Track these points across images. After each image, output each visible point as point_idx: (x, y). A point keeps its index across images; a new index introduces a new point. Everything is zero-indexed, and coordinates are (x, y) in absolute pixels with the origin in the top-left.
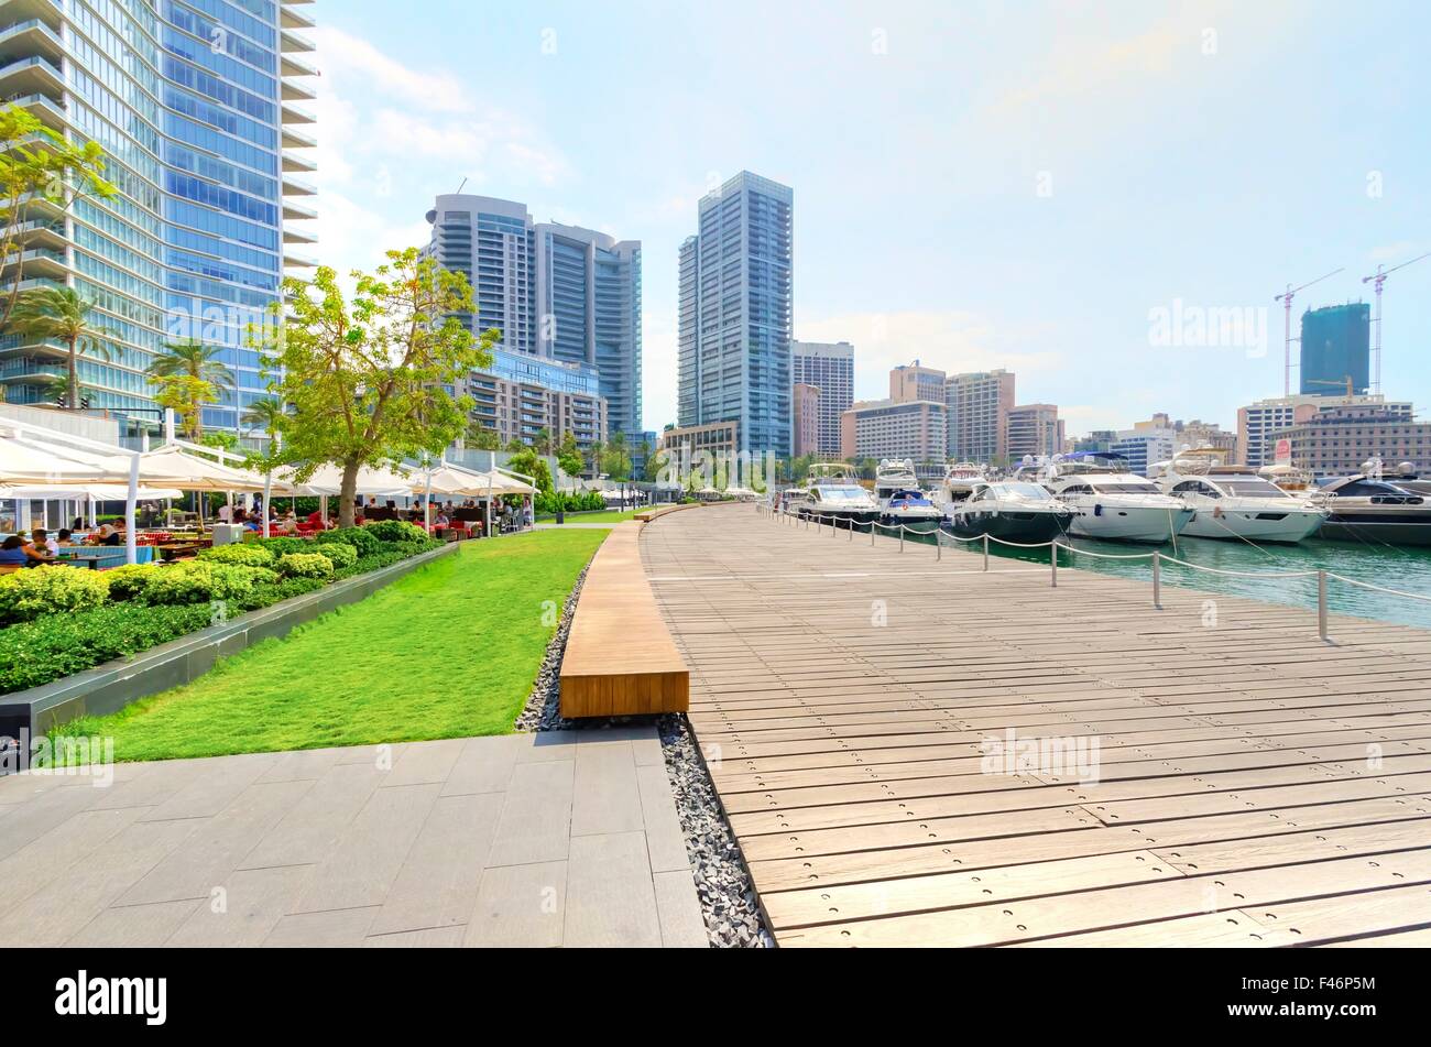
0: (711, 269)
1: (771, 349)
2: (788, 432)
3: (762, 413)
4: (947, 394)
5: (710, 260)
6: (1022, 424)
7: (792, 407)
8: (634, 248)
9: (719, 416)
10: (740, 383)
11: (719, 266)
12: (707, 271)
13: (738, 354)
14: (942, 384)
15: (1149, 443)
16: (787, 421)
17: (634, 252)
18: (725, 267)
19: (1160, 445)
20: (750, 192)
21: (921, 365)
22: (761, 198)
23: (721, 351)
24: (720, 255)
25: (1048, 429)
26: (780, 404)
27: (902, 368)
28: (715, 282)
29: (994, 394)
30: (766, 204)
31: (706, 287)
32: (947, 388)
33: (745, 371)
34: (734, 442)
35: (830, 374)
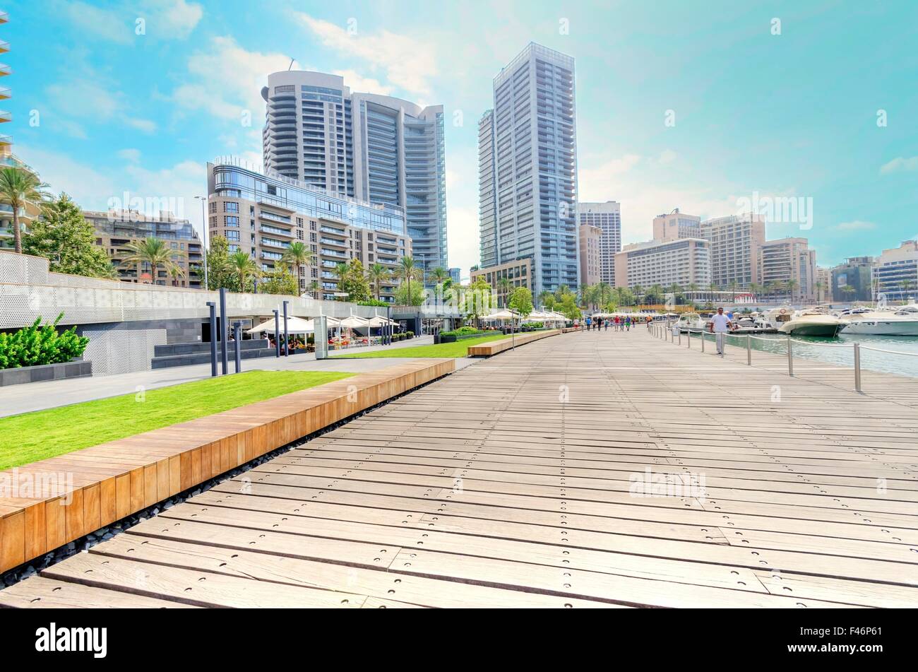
1: (558, 195)
2: (575, 267)
3: (552, 251)
5: (505, 126)
6: (775, 256)
7: (578, 245)
8: (438, 112)
9: (515, 255)
10: (532, 226)
12: (502, 136)
13: (530, 201)
14: (698, 226)
16: (574, 257)
17: (438, 115)
18: (517, 130)
20: (538, 61)
21: (680, 212)
22: (547, 66)
23: (515, 201)
24: (513, 120)
25: (800, 259)
26: (568, 243)
27: (664, 216)
28: (509, 143)
29: (747, 232)
30: (551, 71)
31: (501, 149)
32: (703, 230)
33: (537, 215)
34: (528, 277)
35: (601, 226)
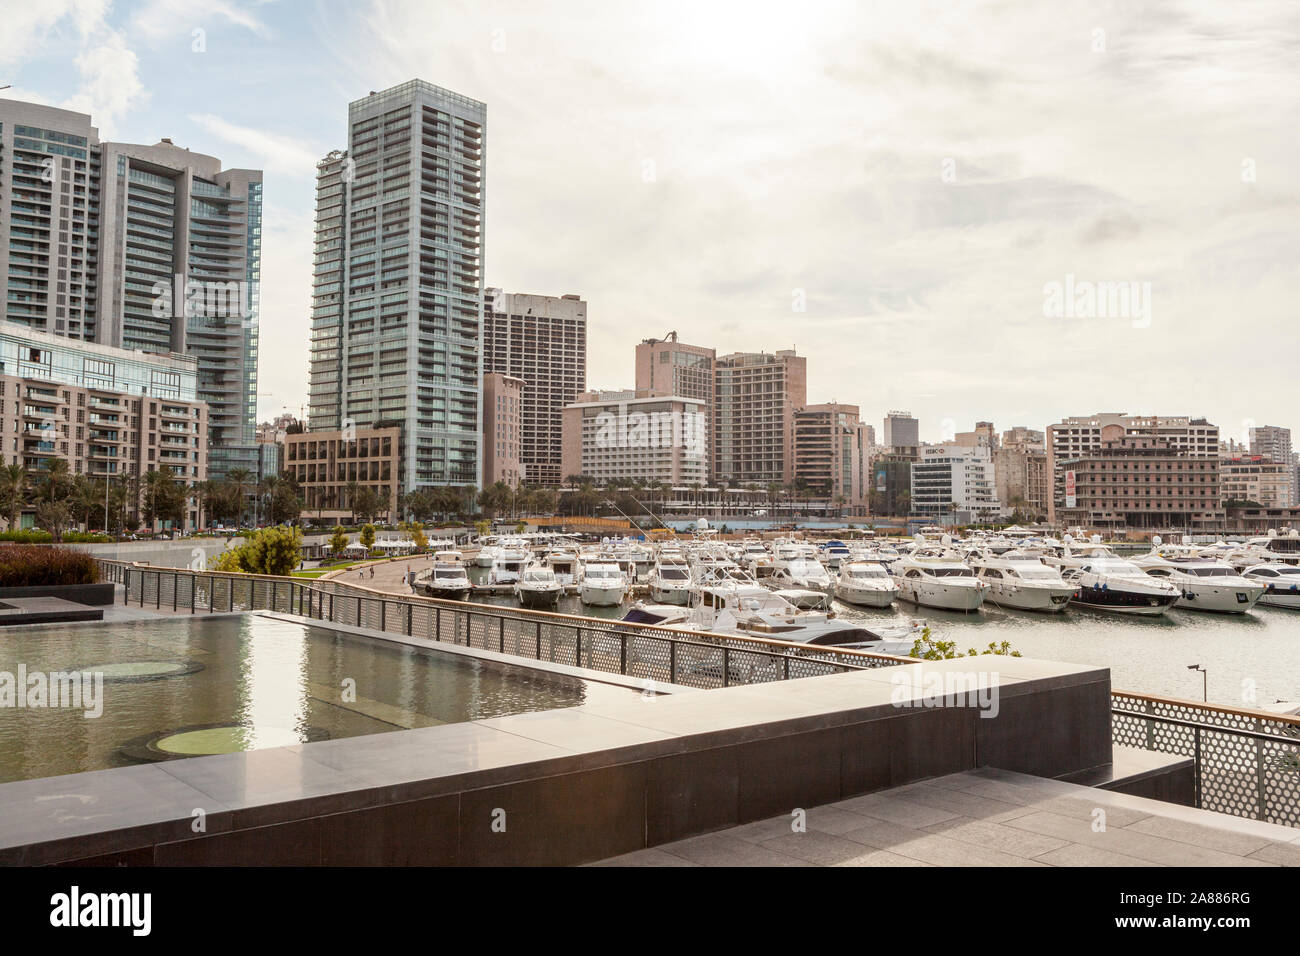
0: (365, 204)
1: (450, 324)
2: (475, 444)
3: (436, 416)
4: (718, 380)
5: (366, 192)
6: (812, 431)
7: (481, 407)
8: (253, 181)
9: (373, 418)
10: (405, 372)
11: (379, 201)
12: (359, 206)
13: (403, 331)
14: (709, 367)
15: (954, 465)
16: (473, 427)
17: (252, 185)
18: (387, 205)
19: (967, 468)
20: (425, 108)
21: (679, 340)
22: (441, 117)
23: (378, 324)
24: (380, 187)
25: (845, 439)
26: (463, 404)
27: (652, 342)
28: (372, 223)
29: (780, 385)
30: (448, 124)
31: (358, 227)
32: (718, 373)
33: (413, 355)
34: (394, 458)
35: (550, 343)
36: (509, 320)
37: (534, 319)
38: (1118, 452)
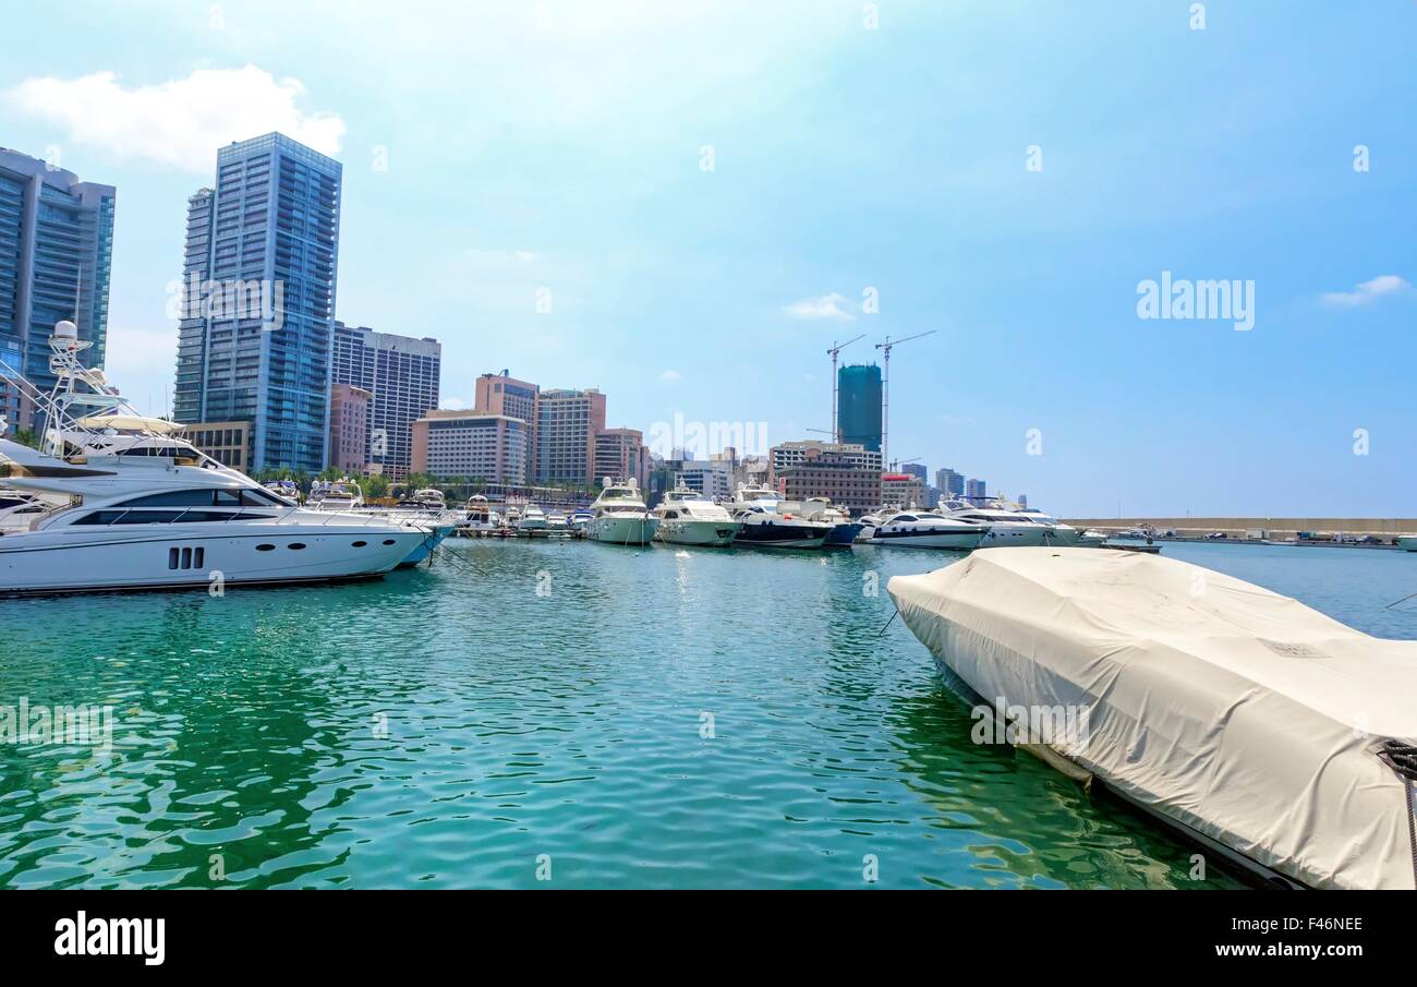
0: (229, 234)
1: (302, 340)
2: (322, 439)
3: (285, 414)
4: (540, 409)
5: (230, 224)
6: (608, 448)
7: (328, 410)
8: (106, 196)
9: (230, 413)
10: (256, 376)
11: (240, 233)
12: (223, 236)
13: (257, 342)
14: (533, 398)
15: (705, 474)
16: (320, 426)
17: (105, 199)
18: (247, 236)
19: (714, 477)
20: (283, 158)
21: (511, 376)
22: (297, 167)
23: (235, 335)
24: (241, 220)
25: (631, 455)
26: (312, 406)
27: (489, 376)
28: (232, 251)
29: (586, 415)
30: (304, 174)
31: (222, 254)
32: (540, 403)
33: (264, 362)
34: (244, 447)
35: (410, 374)
36: (376, 353)
37: (397, 354)
38: (815, 465)
